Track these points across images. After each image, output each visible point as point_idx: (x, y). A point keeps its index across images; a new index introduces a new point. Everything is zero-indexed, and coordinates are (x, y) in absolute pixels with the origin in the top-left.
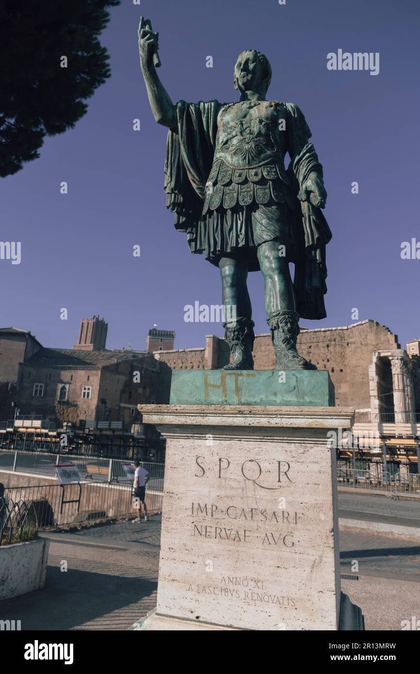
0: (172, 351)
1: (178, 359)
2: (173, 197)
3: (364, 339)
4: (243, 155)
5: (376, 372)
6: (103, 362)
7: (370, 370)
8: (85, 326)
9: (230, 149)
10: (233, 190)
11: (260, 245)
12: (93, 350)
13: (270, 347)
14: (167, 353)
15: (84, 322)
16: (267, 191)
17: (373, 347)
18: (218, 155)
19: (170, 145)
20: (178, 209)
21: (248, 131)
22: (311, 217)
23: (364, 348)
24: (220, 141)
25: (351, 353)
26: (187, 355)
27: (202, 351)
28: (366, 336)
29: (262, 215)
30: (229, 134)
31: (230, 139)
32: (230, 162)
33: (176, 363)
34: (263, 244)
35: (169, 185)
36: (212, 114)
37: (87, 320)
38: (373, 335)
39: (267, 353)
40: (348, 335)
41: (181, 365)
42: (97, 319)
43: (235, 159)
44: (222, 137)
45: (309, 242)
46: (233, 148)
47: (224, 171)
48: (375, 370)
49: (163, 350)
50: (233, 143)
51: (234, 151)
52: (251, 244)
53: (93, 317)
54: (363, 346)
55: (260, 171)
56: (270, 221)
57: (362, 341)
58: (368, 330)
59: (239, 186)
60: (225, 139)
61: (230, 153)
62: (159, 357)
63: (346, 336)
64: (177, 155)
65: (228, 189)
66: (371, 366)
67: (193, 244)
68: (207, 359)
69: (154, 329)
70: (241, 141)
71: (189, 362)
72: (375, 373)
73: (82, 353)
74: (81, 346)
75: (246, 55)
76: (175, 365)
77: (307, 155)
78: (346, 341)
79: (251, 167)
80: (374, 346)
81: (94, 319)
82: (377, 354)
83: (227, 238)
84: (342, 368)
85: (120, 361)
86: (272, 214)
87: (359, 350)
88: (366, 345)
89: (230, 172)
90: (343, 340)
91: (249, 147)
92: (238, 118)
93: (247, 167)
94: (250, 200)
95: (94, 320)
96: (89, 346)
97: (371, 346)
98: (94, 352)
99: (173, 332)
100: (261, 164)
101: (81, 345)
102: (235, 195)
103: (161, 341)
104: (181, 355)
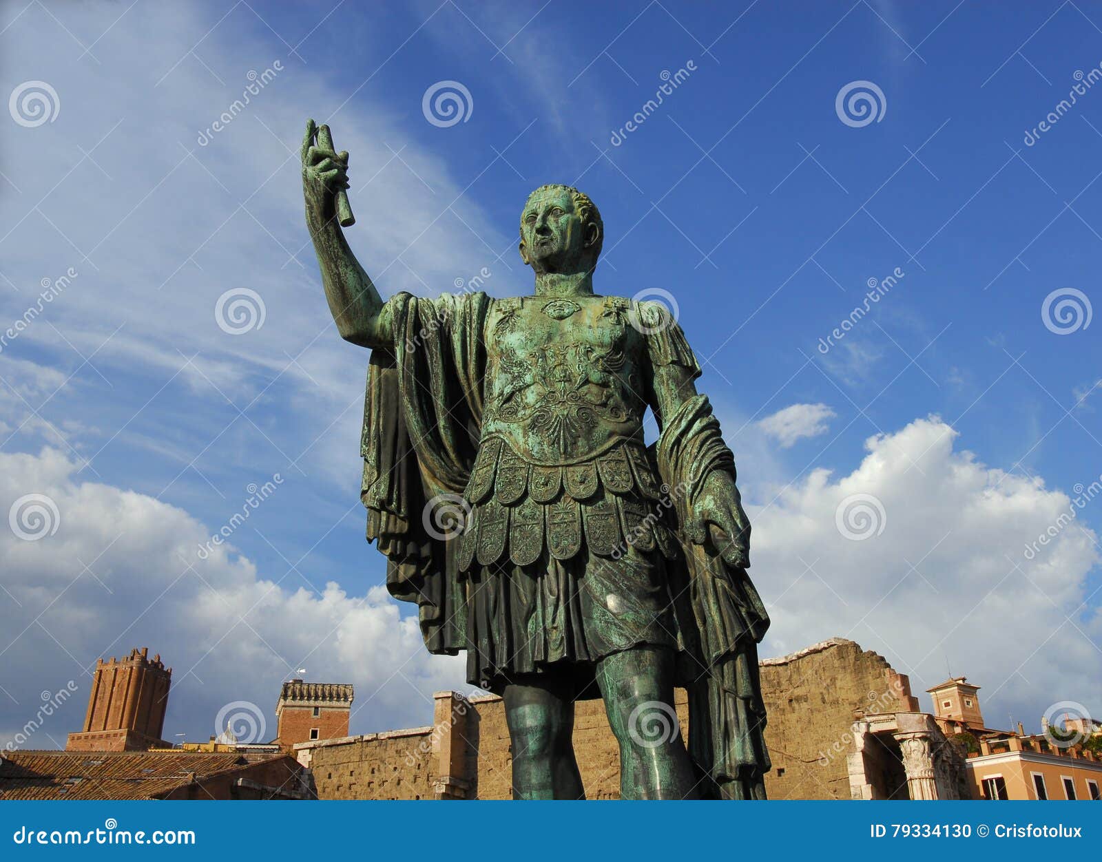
0: (344, 740)
1: (361, 760)
2: (384, 519)
3: (827, 688)
4: (553, 433)
5: (866, 773)
6: (155, 784)
7: (850, 769)
8: (109, 678)
9: (520, 415)
10: (533, 518)
11: (601, 658)
12: (127, 748)
13: (599, 716)
14: (331, 746)
15: (104, 669)
16: (611, 520)
17: (853, 707)
18: (491, 426)
19: (374, 391)
20: (395, 548)
21: (558, 373)
22: (718, 580)
23: (830, 710)
24: (496, 392)
25: (799, 726)
26: (386, 750)
27: (424, 735)
28: (833, 680)
29: (605, 582)
30: (514, 378)
31: (520, 390)
32: (522, 446)
33: (356, 772)
34: (611, 657)
35: (374, 487)
36: (474, 326)
37: (115, 662)
38: (848, 677)
39: (592, 732)
40: (790, 680)
41: (367, 779)
42: (144, 660)
43: (532, 440)
44: (499, 383)
45: (718, 648)
46: (528, 412)
47: (509, 469)
48: (862, 769)
49: (320, 739)
50: (528, 401)
51: (529, 421)
52: (580, 657)
53: (130, 655)
54: (828, 706)
55: (593, 473)
56: (625, 598)
57: (824, 692)
58: (837, 663)
59: (547, 506)
60: (508, 390)
61: (521, 424)
62: (309, 758)
63: (783, 681)
64: (394, 415)
65: (520, 513)
66: (852, 760)
67: (434, 631)
68: (438, 755)
69: (296, 681)
70: (545, 398)
71: (391, 767)
72: (863, 777)
73: (97, 759)
74: (93, 737)
75: (546, 197)
76: (353, 779)
77: (697, 426)
78: (787, 695)
79: (570, 462)
80: (855, 704)
81: (132, 658)
82: (863, 726)
83: (519, 634)
84: (782, 766)
85: (203, 776)
86: (629, 579)
87: (819, 716)
88: (835, 702)
89: (523, 471)
90: (778, 691)
91: (565, 413)
92: (535, 342)
93: (562, 462)
94: (575, 544)
95: (135, 663)
96: (115, 735)
97: (846, 705)
98: (131, 755)
99: (345, 686)
100: (594, 454)
101: (91, 733)
102: (537, 530)
103: (316, 713)
104: (368, 750)
